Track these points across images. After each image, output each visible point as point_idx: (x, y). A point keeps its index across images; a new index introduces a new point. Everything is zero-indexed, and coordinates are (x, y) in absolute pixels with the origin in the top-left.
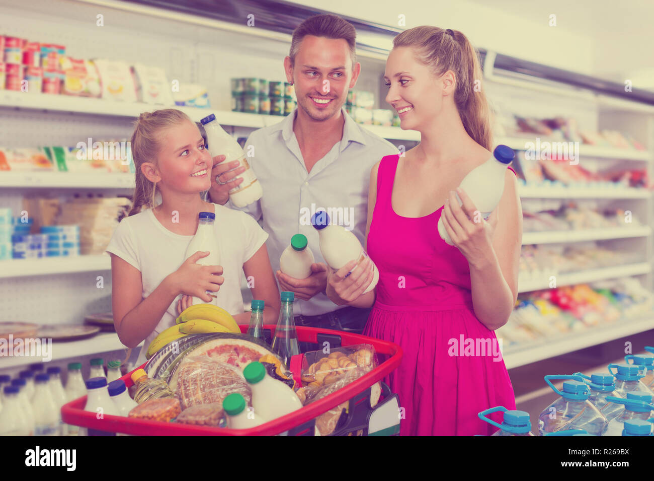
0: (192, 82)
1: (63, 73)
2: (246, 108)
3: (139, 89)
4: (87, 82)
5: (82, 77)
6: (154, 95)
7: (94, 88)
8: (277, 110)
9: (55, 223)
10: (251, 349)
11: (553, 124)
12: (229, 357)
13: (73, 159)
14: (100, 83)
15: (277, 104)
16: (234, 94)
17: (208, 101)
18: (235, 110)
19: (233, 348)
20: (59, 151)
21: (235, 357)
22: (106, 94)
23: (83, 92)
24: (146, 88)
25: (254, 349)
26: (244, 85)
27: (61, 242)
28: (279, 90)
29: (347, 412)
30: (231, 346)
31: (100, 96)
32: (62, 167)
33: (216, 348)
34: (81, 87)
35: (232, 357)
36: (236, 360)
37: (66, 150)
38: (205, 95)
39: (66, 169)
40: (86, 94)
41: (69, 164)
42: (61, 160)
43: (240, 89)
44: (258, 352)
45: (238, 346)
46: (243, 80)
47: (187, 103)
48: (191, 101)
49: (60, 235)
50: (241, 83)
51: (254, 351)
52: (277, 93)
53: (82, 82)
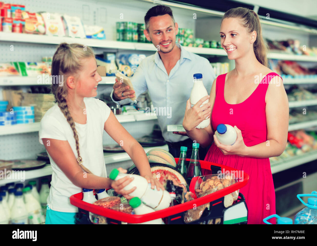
0: (95, 24)
1: (24, 21)
2: (125, 39)
3: (66, 29)
4: (37, 26)
5: (35, 23)
6: (75, 33)
7: (41, 29)
8: (141, 39)
9: (20, 105)
10: (171, 172)
11: (286, 44)
12: (161, 176)
13: (30, 69)
14: (45, 26)
15: (142, 36)
16: (118, 31)
17: (105, 35)
18: (118, 40)
19: (163, 171)
20: (23, 65)
21: (164, 176)
22: (48, 32)
23: (35, 31)
24: (70, 28)
25: (173, 172)
26: (124, 26)
27: (24, 115)
28: (143, 29)
29: (209, 209)
30: (162, 170)
31: (44, 34)
32: (24, 74)
33: (155, 171)
34: (34, 28)
35: (162, 176)
36: (164, 177)
37: (26, 64)
38: (103, 32)
39: (26, 75)
40: (37, 33)
41: (28, 72)
42: (24, 70)
43: (122, 28)
44: (174, 174)
45: (166, 170)
46: (123, 23)
47: (93, 37)
48: (95, 35)
49: (24, 111)
50: (122, 25)
51: (173, 173)
52: (142, 30)
53: (35, 26)
